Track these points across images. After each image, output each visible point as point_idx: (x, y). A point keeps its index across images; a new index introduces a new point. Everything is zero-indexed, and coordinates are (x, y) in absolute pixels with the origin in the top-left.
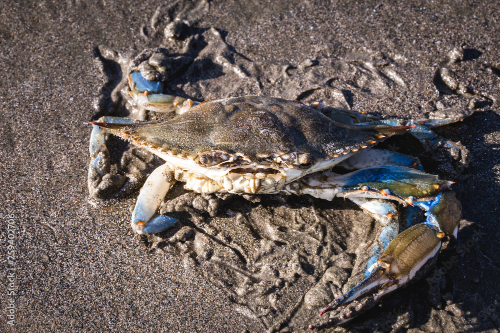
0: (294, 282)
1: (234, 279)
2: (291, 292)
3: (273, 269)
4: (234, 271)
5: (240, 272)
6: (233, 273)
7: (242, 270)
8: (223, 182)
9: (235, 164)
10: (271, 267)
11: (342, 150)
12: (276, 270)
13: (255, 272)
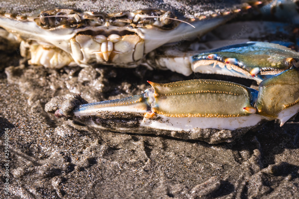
0: (87, 168)
1: (13, 162)
2: (80, 176)
3: (64, 154)
4: (16, 155)
5: (24, 157)
6: (14, 156)
7: (26, 155)
8: (71, 51)
9: (84, 25)
10: (62, 153)
11: (211, 12)
12: (67, 156)
13: (42, 158)
